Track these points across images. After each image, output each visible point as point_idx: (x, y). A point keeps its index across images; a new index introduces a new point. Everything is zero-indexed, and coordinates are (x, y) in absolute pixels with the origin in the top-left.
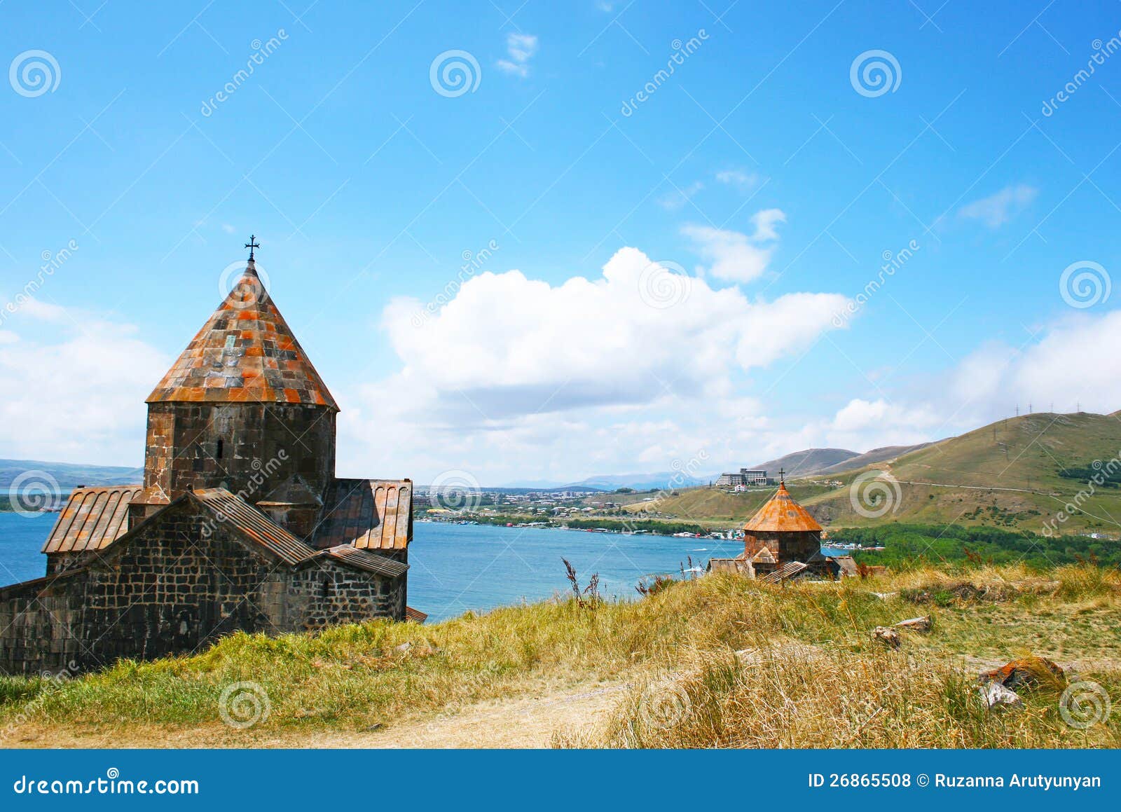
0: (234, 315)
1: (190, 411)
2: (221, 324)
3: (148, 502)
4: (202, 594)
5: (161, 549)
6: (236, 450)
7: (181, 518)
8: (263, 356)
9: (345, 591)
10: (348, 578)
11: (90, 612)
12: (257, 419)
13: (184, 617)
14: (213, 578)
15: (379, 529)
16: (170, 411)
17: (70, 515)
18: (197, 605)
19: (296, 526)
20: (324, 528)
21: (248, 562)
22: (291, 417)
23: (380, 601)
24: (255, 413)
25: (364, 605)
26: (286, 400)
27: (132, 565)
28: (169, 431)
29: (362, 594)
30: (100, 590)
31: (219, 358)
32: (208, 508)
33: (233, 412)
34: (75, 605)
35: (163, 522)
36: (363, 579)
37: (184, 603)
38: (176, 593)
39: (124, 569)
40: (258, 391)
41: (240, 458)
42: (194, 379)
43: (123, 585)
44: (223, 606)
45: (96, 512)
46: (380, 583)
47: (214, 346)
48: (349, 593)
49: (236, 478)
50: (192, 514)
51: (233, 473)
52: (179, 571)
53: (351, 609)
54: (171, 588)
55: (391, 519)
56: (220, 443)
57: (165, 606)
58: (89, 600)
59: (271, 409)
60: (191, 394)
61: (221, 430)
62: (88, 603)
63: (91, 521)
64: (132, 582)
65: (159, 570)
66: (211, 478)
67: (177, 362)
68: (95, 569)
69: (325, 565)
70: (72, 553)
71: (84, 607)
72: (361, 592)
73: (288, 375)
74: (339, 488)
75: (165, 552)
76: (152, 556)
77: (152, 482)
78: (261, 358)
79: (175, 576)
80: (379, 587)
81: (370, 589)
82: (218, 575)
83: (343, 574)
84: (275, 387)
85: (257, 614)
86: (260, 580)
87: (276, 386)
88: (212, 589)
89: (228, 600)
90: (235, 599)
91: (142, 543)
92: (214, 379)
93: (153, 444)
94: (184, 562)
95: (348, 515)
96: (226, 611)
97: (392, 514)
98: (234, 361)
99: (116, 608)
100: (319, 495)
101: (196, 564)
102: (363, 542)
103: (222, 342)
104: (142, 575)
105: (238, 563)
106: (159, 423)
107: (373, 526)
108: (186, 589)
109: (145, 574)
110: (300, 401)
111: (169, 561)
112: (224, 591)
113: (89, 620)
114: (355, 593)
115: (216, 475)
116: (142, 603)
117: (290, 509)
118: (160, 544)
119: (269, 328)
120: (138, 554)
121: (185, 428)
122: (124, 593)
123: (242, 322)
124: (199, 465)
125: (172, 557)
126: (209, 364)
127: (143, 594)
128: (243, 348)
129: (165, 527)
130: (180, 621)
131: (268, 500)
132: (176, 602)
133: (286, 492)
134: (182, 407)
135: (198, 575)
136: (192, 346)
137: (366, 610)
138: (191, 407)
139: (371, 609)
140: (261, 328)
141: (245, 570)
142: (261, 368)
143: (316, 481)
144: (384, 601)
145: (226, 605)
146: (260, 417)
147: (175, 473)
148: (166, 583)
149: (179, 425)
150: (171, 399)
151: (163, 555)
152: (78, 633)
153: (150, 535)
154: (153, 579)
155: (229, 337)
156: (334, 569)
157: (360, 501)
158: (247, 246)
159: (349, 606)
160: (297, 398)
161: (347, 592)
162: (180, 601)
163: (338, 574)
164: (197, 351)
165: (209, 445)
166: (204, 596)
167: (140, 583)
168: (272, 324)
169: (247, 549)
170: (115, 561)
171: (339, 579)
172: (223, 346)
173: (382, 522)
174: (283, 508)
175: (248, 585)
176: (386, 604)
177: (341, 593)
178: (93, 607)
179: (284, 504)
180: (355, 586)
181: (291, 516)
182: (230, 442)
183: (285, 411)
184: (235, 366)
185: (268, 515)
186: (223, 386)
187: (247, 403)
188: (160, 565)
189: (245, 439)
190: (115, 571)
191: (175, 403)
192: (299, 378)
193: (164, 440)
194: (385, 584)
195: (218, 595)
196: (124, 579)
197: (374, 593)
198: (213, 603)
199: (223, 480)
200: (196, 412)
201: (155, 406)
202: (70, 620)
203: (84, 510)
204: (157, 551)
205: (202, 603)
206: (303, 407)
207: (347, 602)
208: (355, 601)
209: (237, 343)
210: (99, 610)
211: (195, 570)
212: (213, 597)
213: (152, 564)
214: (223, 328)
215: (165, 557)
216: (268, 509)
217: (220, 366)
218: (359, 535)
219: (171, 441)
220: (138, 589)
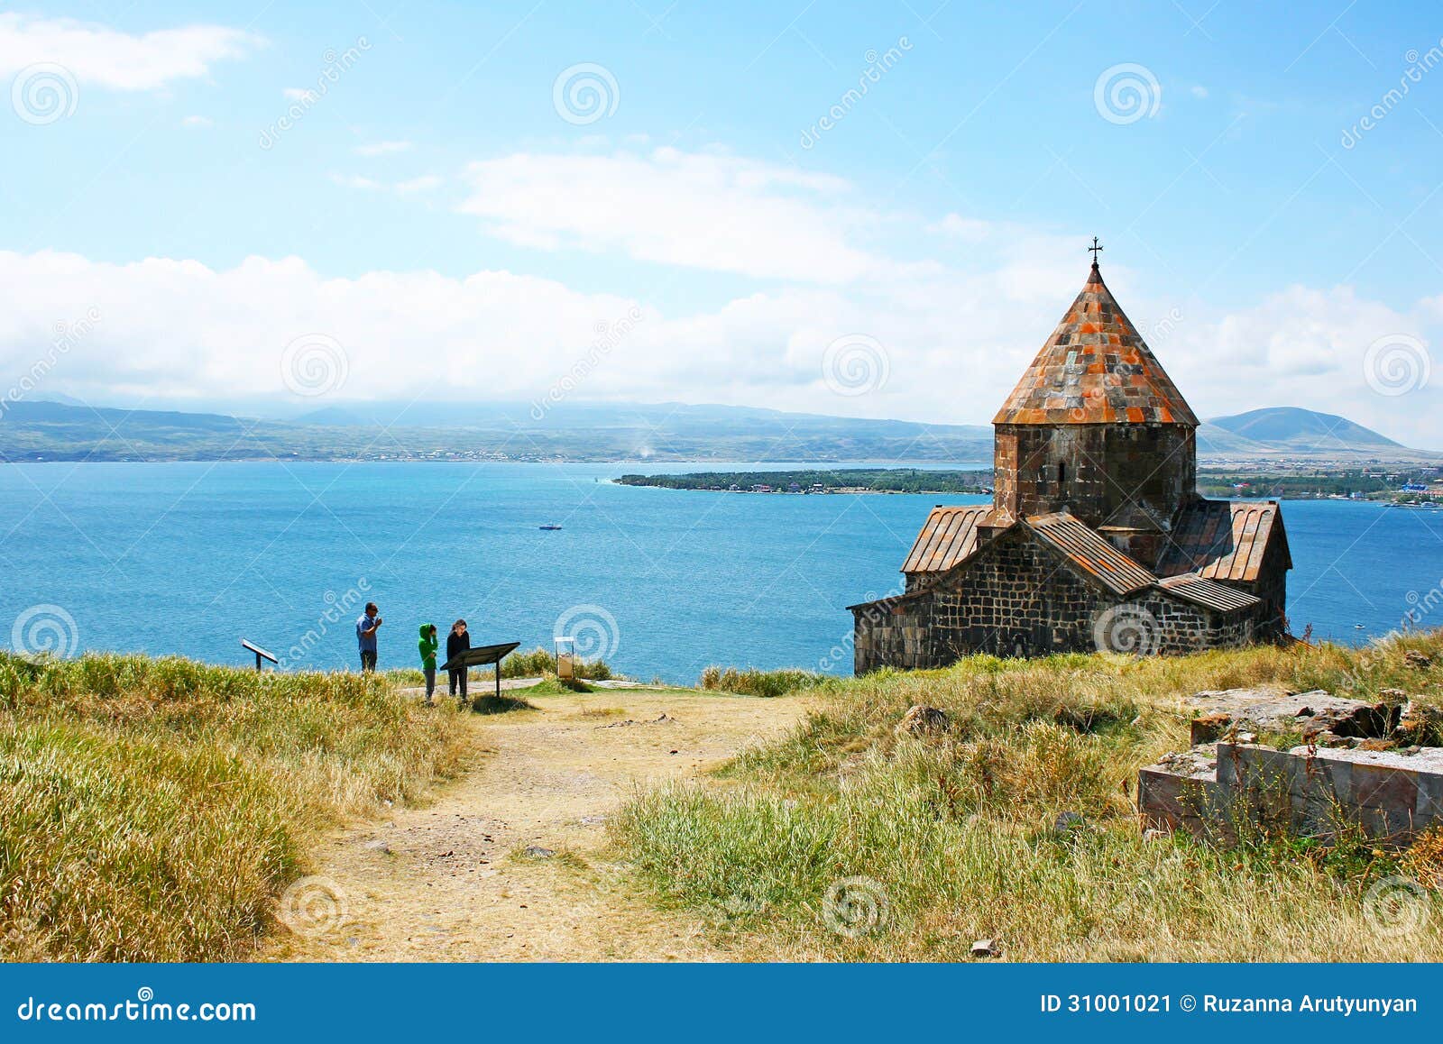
0: (1077, 328)
1: (1032, 434)
2: (1063, 339)
3: (995, 525)
4: (1035, 619)
5: (997, 574)
6: (1077, 474)
7: (1015, 546)
8: (1105, 372)
9: (1173, 623)
10: (1176, 610)
11: (935, 630)
12: (1098, 441)
13: (1019, 640)
14: (1045, 604)
15: (1230, 557)
16: (1013, 433)
17: (928, 535)
18: (1030, 629)
19: (1140, 552)
20: (1172, 554)
21: (1078, 590)
22: (1134, 437)
23: (1209, 635)
24: (1095, 435)
25: (1193, 639)
26: (1128, 420)
27: (971, 589)
28: (1012, 453)
29: (1190, 626)
30: (944, 611)
31: (1060, 377)
32: (1039, 536)
33: (1073, 434)
34: (923, 624)
35: (998, 549)
36: (1192, 612)
37: (1019, 627)
38: (1011, 617)
39: (963, 592)
40: (1097, 411)
41: (1081, 481)
42: (1035, 400)
43: (964, 607)
44: (1054, 632)
45: (951, 532)
46: (1209, 616)
47: (1056, 364)
48: (1177, 625)
49: (1079, 503)
50: (1024, 541)
51: (1075, 497)
52: (1013, 596)
53: (1179, 641)
54: (1006, 612)
55: (1245, 547)
56: (1062, 466)
57: (1002, 629)
58: (934, 619)
59: (1112, 430)
60: (1032, 417)
61: (1062, 453)
62: (934, 623)
63: (946, 542)
64: (972, 604)
65: (995, 594)
66: (1054, 502)
67: (1022, 380)
68: (940, 591)
69: (1153, 595)
70: (926, 573)
71: (930, 625)
72: (1189, 625)
73: (1129, 392)
74: (1195, 511)
75: (1000, 578)
76: (988, 580)
77: (1000, 504)
78: (1102, 375)
79: (1010, 600)
80: (1209, 621)
81: (1199, 622)
82: (1049, 601)
83: (1171, 605)
84: (1116, 407)
85: (1087, 641)
86: (1090, 608)
87: (1116, 404)
88: (1045, 615)
89: (1059, 626)
90: (1066, 625)
91: (981, 568)
92: (1054, 399)
93: (1000, 466)
94: (1019, 587)
95: (1199, 542)
96: (1057, 637)
97: (1249, 541)
98: (1075, 380)
99: (958, 628)
100: (1168, 519)
101: (1029, 589)
102: (1210, 571)
103: (1063, 359)
104: (980, 599)
105: (1068, 590)
106: (1004, 444)
107: (1223, 554)
108: (1020, 613)
109: (983, 597)
110: (1143, 421)
111: (1004, 586)
112: (1056, 617)
113: (935, 637)
114: (1183, 626)
115: (1058, 499)
116: (981, 625)
117: (1132, 535)
118: (996, 569)
119: (1113, 340)
120: (976, 578)
121: (1028, 451)
122: (965, 614)
123: (1084, 336)
124: (1041, 489)
125: (1007, 582)
126: (1050, 384)
127: (981, 616)
128: (1085, 366)
129: (1000, 553)
130: (1015, 644)
131: (1110, 525)
132: (1011, 626)
133: (1129, 517)
134: (1024, 430)
135: (1031, 601)
136: (1034, 365)
137: (1195, 643)
138: (1032, 430)
139: (1200, 643)
140: (1103, 341)
141: (1076, 598)
142: (1103, 386)
143: (1164, 504)
144: (1213, 635)
145: (1057, 630)
146: (1100, 439)
147: (1019, 497)
148: (1002, 607)
149: (1022, 449)
150: (1013, 421)
151: (999, 579)
152: (926, 649)
153: (986, 560)
154: (990, 602)
155: (1070, 353)
156: (1162, 600)
157: (1216, 526)
158: (1090, 249)
159: (1177, 639)
160: (1141, 418)
161: (1176, 624)
162: (1015, 624)
163: (1166, 606)
164: (1039, 369)
165: (1051, 467)
166: (1037, 621)
167: (978, 606)
168: (1116, 335)
169: (1077, 576)
170: (956, 584)
171: (1167, 610)
172: (1064, 364)
173: (1235, 550)
174: (1125, 534)
175: (1078, 613)
176: (1215, 638)
177: (1170, 625)
178: (938, 626)
179: (1126, 529)
180: (1183, 618)
181: (1133, 542)
182: (1071, 465)
183: (1128, 431)
184: (1075, 385)
185: (1111, 540)
186: (1063, 407)
187: (1087, 425)
188: (996, 590)
189: (1086, 461)
190: (956, 593)
191: (1017, 425)
192: (1143, 394)
193: (1009, 462)
194: (1215, 618)
195: (1050, 620)
196: (964, 601)
197: (1203, 626)
198: (1045, 628)
199: (1066, 504)
200: (1037, 435)
201: (1001, 428)
202: (919, 636)
203: (940, 531)
204: (993, 576)
205: (1035, 628)
206: (1147, 426)
207: (1175, 634)
208: (1183, 634)
209: (1078, 360)
210: (943, 629)
211: (1027, 595)
212: (1046, 623)
213: (989, 588)
214: (1065, 344)
215: (1001, 582)
216: (1109, 535)
217: (1061, 385)
218: (1207, 564)
219: (1015, 465)
220: (977, 612)
